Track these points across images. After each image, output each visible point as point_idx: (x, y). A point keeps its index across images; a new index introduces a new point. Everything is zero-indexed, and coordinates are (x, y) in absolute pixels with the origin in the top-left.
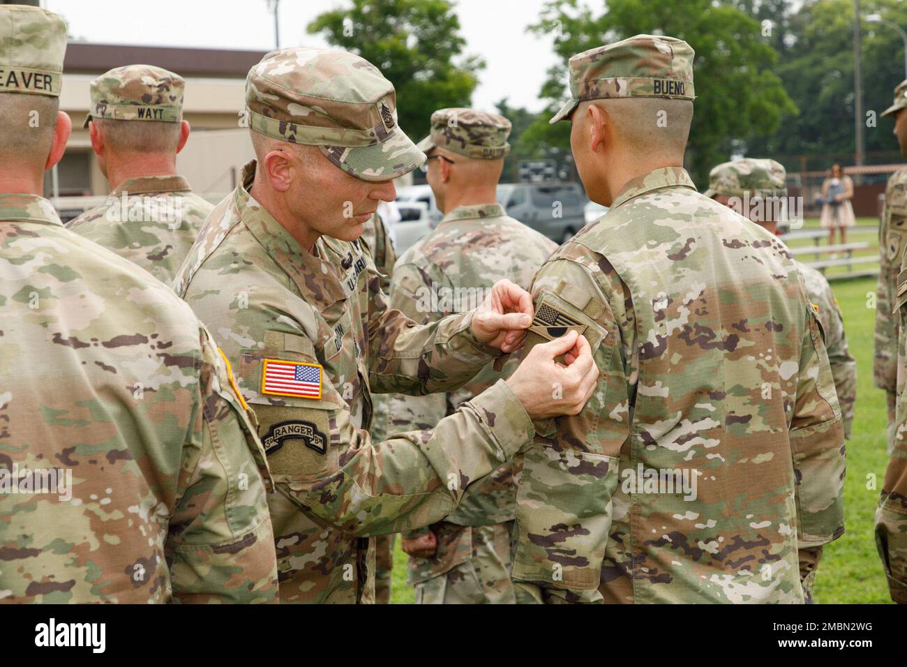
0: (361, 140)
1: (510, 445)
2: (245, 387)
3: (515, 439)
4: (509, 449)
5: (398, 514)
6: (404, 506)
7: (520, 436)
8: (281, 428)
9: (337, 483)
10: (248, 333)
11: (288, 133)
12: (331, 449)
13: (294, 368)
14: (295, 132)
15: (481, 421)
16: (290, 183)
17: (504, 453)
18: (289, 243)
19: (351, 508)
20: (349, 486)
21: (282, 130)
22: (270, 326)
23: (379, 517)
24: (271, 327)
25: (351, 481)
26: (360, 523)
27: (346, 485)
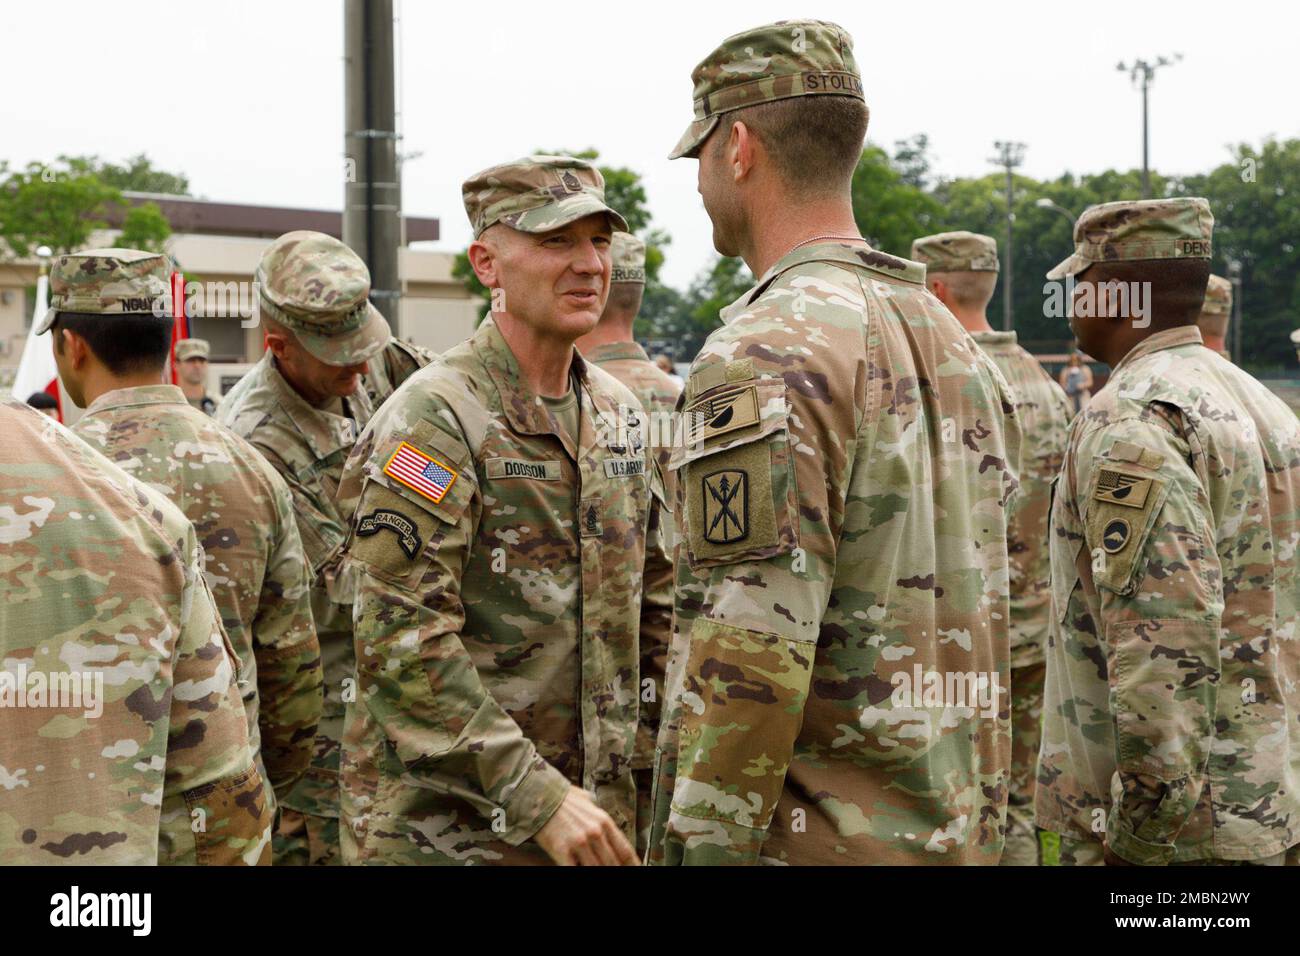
22: (427, 415)
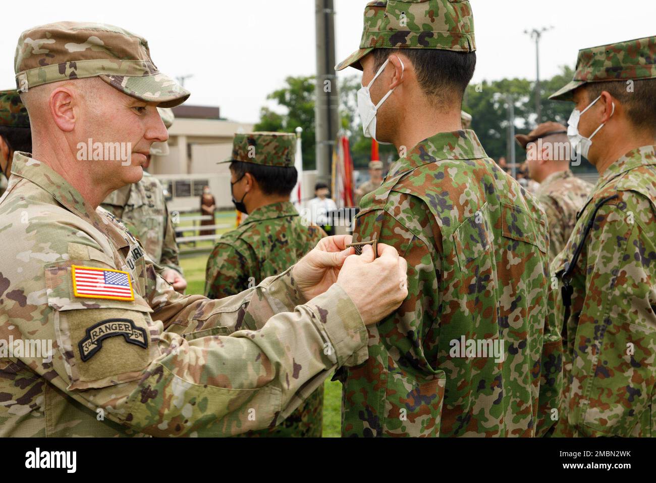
0: (136, 69)
1: (342, 344)
2: (56, 296)
3: (347, 339)
4: (340, 349)
5: (226, 411)
6: (232, 402)
7: (352, 337)
8: (97, 329)
9: (157, 377)
10: (50, 248)
11: (69, 71)
12: (153, 345)
13: (102, 273)
14: (76, 68)
15: (314, 316)
16: (75, 123)
17: (336, 353)
18: (72, 192)
19: (174, 402)
20: (168, 381)
21: (62, 70)
23: (205, 414)
24: (74, 240)
25: (171, 375)
26: (186, 421)
27: (166, 379)
